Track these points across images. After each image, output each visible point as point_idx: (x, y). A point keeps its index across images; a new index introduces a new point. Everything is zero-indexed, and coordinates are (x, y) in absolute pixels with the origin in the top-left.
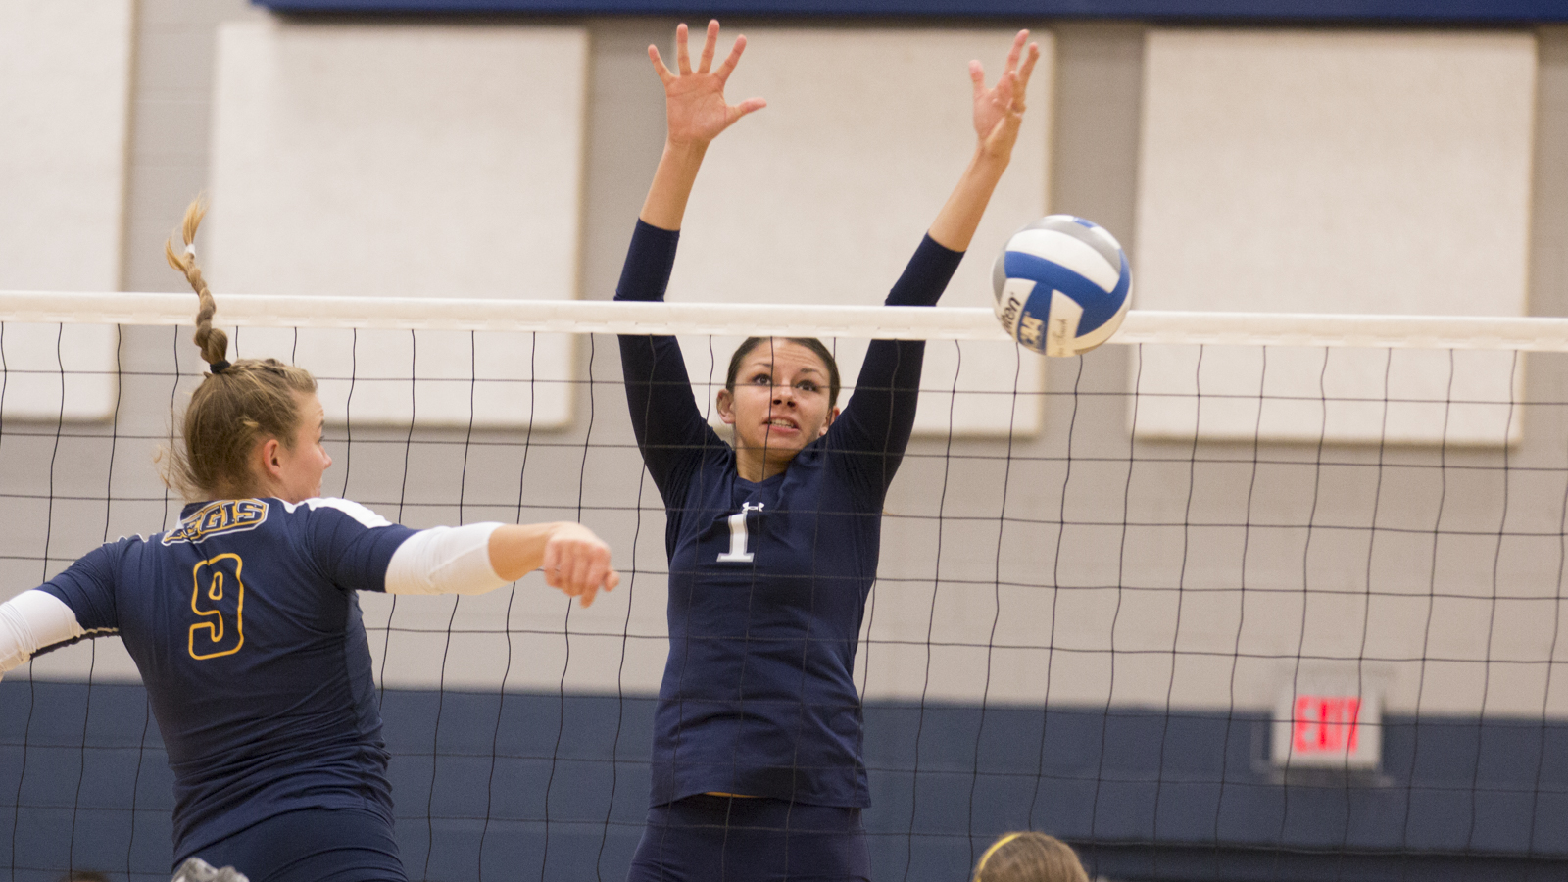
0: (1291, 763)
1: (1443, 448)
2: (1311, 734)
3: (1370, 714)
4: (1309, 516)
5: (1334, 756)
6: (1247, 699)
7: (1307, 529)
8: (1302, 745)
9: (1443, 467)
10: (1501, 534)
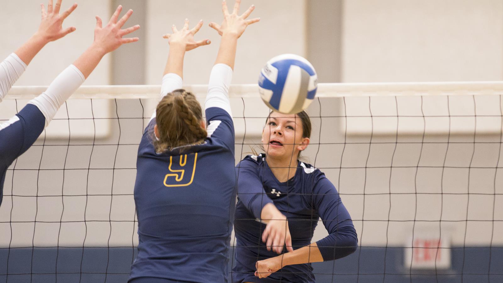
0: (412, 267)
1: (475, 135)
2: (421, 255)
3: (445, 244)
4: (417, 163)
5: (430, 264)
6: (394, 241)
7: (416, 168)
8: (417, 259)
9: (474, 143)
10: (497, 168)
